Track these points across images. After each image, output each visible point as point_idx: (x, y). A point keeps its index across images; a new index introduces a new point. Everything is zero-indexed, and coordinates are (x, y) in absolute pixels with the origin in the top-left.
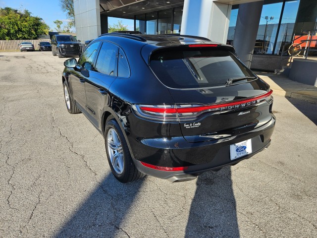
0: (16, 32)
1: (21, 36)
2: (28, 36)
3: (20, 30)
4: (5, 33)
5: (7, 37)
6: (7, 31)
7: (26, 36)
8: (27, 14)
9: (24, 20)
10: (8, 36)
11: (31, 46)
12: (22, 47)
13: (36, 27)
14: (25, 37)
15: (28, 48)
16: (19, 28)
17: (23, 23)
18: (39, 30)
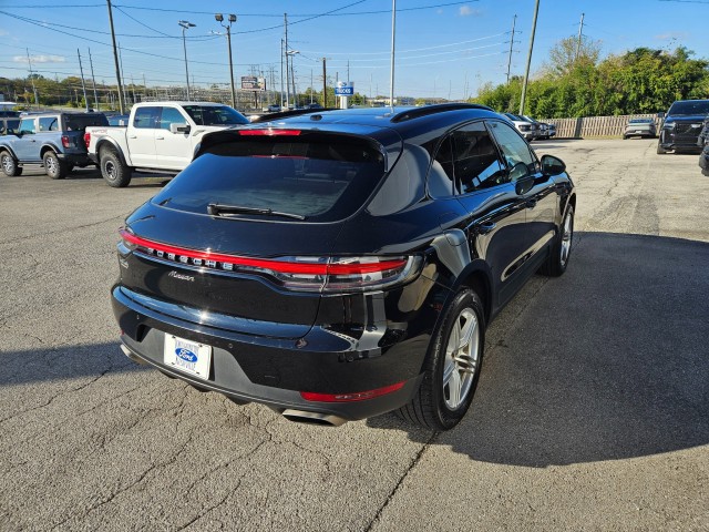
0: (640, 98)
1: (646, 105)
2: (664, 104)
3: (649, 93)
4: (617, 100)
5: (617, 110)
6: (621, 97)
7: (659, 105)
8: (682, 54)
9: (668, 70)
10: (620, 107)
11: (648, 128)
12: (628, 129)
13: (689, 84)
14: (654, 108)
15: (640, 132)
16: (647, 90)
17: (663, 78)
18: (693, 91)
